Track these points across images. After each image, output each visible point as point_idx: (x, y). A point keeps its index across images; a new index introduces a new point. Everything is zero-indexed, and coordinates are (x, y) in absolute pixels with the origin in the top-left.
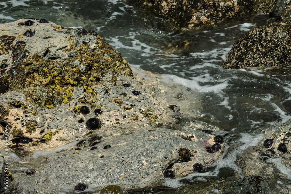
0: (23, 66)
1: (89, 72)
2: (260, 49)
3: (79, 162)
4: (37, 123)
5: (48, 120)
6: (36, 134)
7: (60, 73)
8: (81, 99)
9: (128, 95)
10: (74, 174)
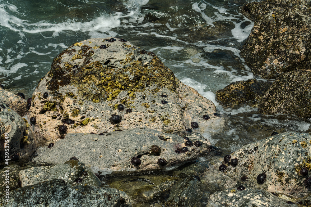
0: (84, 68)
1: (137, 81)
2: (287, 87)
3: (77, 141)
4: (80, 110)
5: (90, 110)
6: (78, 119)
7: (114, 79)
8: (123, 99)
9: (156, 103)
10: (70, 149)
